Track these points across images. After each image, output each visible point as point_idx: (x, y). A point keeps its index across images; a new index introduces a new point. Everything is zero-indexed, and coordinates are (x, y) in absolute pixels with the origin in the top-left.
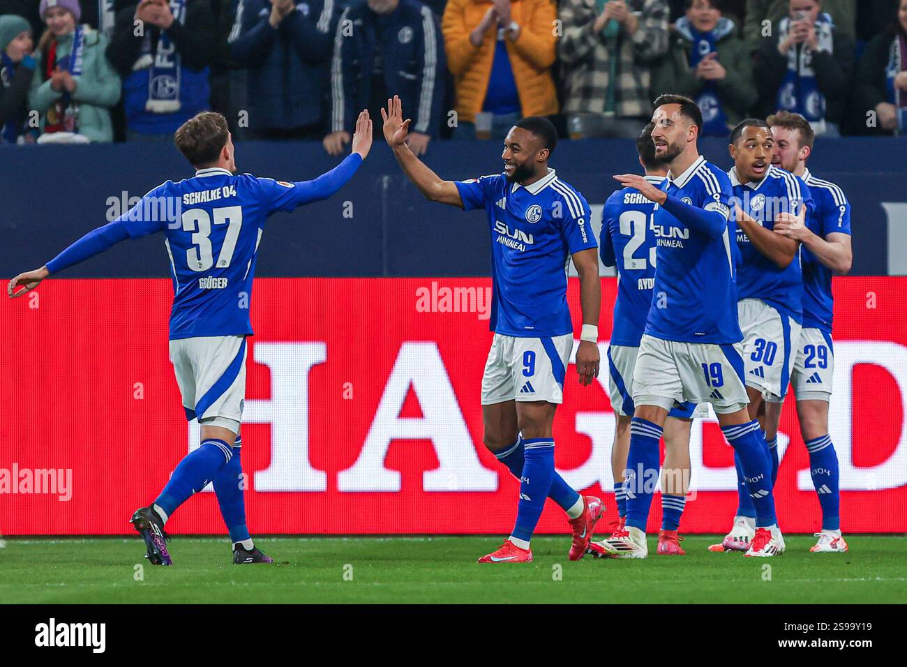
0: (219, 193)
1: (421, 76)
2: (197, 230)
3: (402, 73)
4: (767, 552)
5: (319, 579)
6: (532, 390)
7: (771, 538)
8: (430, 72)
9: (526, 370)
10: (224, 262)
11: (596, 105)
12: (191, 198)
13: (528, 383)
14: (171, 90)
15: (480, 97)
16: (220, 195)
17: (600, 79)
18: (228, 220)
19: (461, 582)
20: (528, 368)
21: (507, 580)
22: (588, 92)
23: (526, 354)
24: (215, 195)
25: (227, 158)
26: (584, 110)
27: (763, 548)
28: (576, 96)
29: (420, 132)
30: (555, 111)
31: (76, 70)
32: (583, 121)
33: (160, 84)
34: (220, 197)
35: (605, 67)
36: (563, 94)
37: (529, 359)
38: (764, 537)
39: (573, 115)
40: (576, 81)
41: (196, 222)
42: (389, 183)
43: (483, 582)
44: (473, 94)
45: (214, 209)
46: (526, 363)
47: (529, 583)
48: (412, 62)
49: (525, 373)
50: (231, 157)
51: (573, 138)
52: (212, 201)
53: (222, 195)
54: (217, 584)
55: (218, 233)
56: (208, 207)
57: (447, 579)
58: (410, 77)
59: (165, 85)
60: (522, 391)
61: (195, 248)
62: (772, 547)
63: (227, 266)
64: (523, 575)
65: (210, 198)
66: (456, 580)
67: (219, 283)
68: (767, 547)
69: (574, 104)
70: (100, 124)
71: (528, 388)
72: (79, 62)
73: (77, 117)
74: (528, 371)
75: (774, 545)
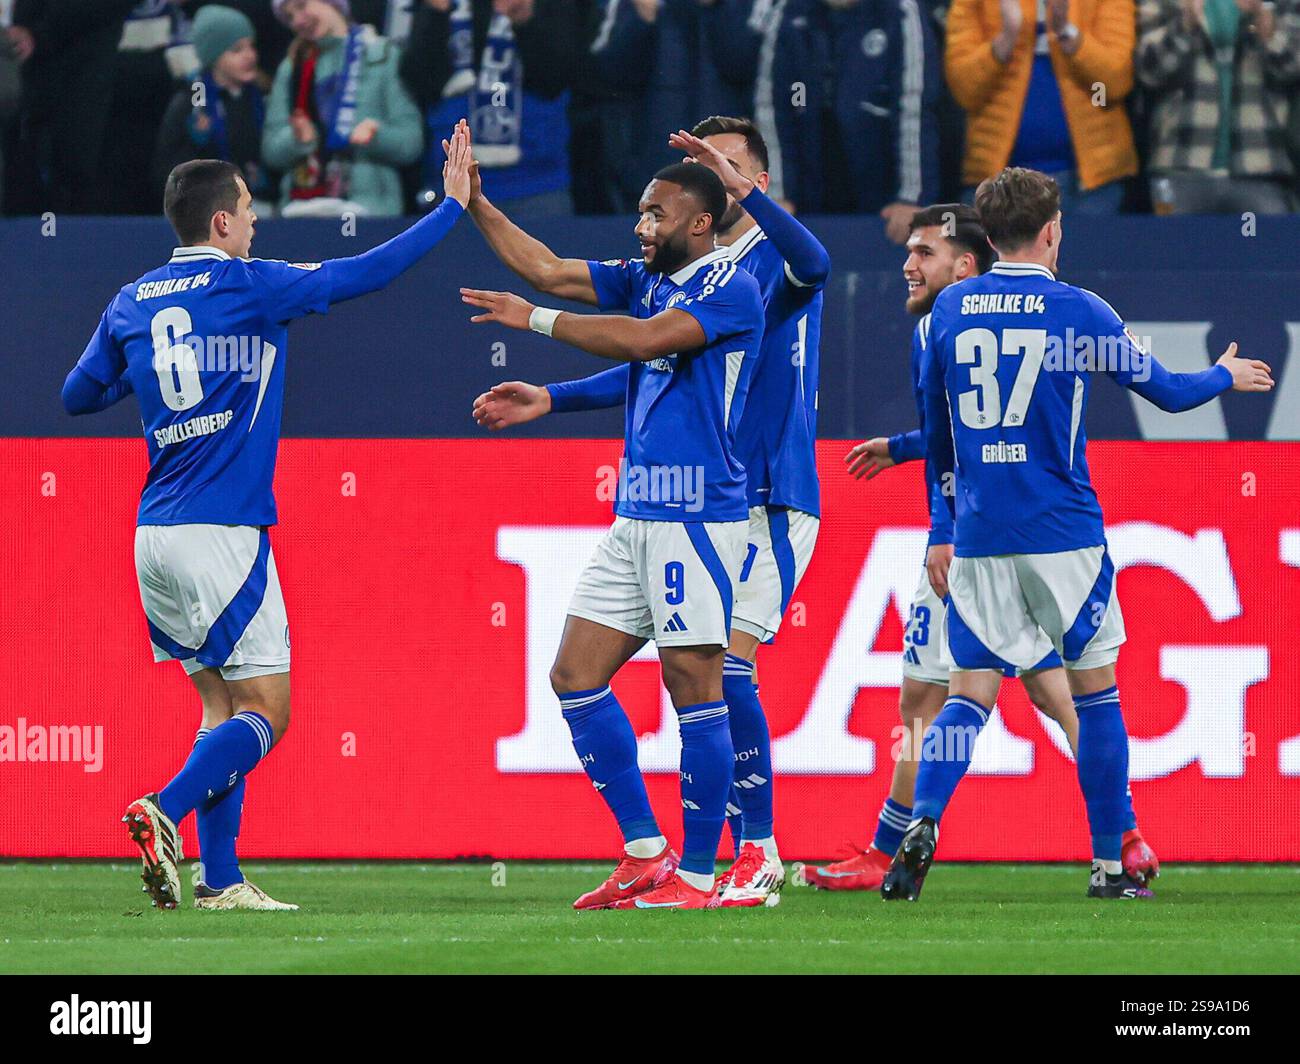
0: (1018, 303)
1: (897, 111)
2: (978, 363)
3: (868, 106)
4: (758, 886)
5: (739, 934)
6: (683, 628)
7: (764, 860)
8: (912, 103)
9: (672, 593)
10: (1015, 417)
11: (1200, 157)
12: (973, 303)
13: (676, 616)
14: (505, 129)
15: (1005, 146)
16: (1019, 307)
17: (1205, 114)
18: (1022, 350)
19: (970, 939)
20: (674, 590)
21: (1047, 937)
22: (1186, 136)
23: (669, 567)
24: (1011, 304)
25: (1049, 243)
26: (1181, 167)
27: (750, 880)
28: (1168, 142)
29: (907, 203)
30: (1132, 170)
31: (348, 98)
32: (1177, 184)
33: (488, 120)
34: (1019, 311)
35: (1212, 93)
36: (1144, 140)
37: (674, 574)
38: (753, 859)
39: (1161, 174)
40: (1168, 119)
41: (977, 350)
42: (858, 284)
43: (1008, 940)
44: (990, 140)
45: (1005, 330)
46: (669, 583)
47: (1085, 941)
48: (884, 87)
49: (669, 599)
50: (1056, 243)
51: (1160, 212)
52: (1003, 313)
53: (1021, 307)
54: (573, 939)
55: (1008, 369)
56: (997, 324)
57: (950, 935)
58: (880, 111)
59: (494, 122)
60: (666, 630)
61: (975, 392)
62: (766, 876)
63: (1020, 423)
64: (1073, 928)
65: (1002, 307)
66: (963, 937)
67: (1015, 453)
68: (758, 877)
69: (1165, 157)
70: (382, 191)
71: (676, 623)
72: (352, 86)
73: (347, 178)
74: (674, 596)
75: (770, 872)
